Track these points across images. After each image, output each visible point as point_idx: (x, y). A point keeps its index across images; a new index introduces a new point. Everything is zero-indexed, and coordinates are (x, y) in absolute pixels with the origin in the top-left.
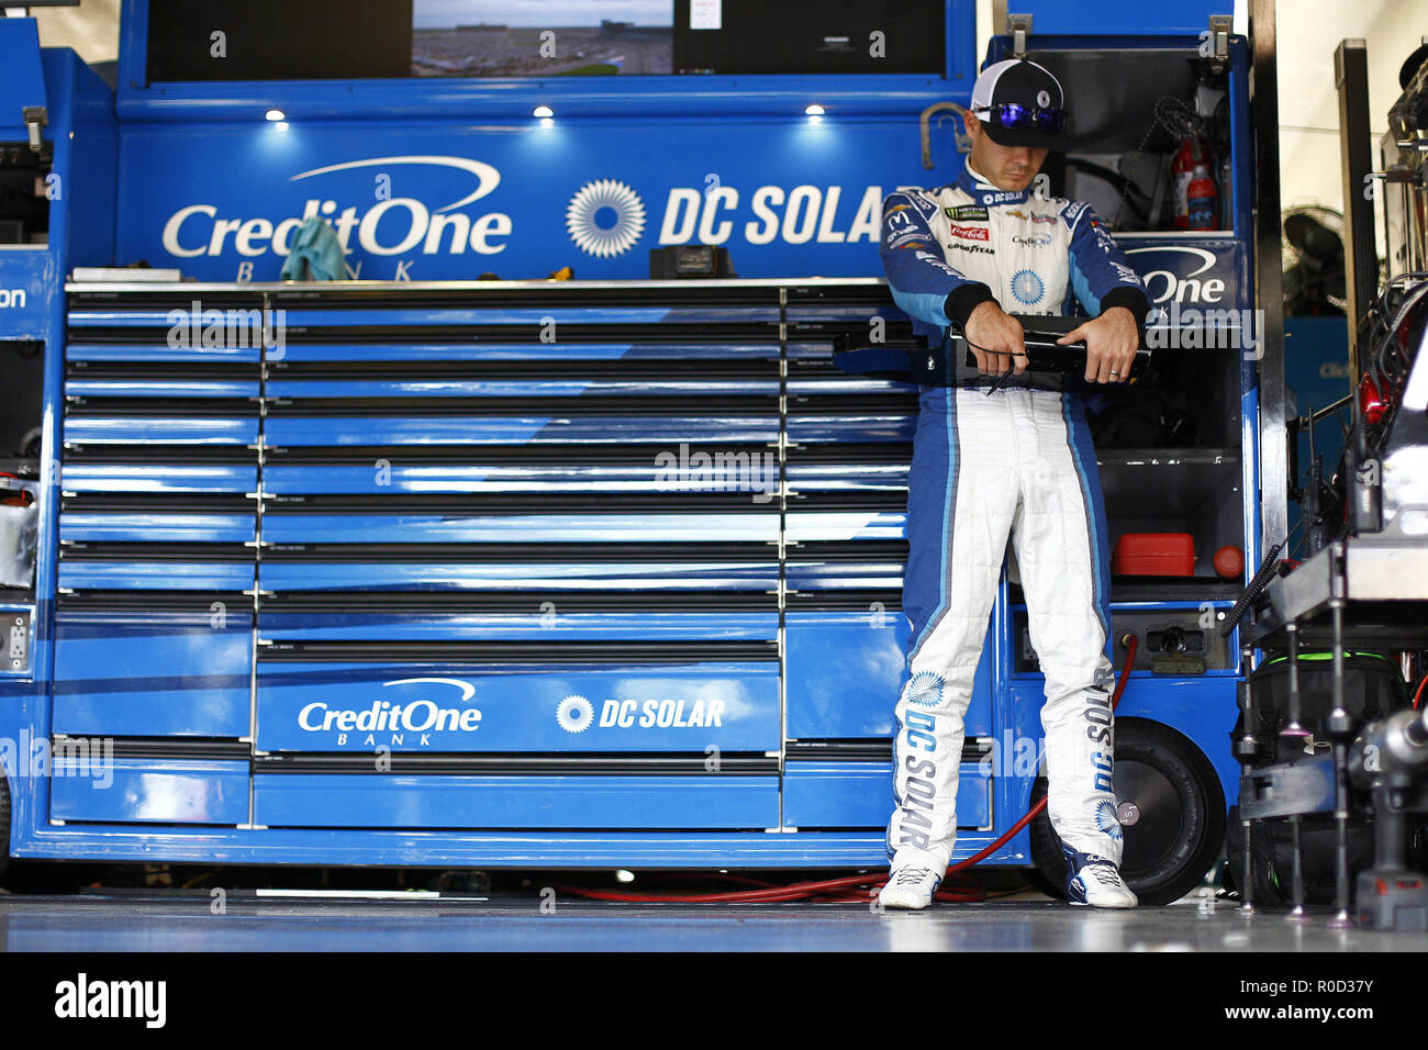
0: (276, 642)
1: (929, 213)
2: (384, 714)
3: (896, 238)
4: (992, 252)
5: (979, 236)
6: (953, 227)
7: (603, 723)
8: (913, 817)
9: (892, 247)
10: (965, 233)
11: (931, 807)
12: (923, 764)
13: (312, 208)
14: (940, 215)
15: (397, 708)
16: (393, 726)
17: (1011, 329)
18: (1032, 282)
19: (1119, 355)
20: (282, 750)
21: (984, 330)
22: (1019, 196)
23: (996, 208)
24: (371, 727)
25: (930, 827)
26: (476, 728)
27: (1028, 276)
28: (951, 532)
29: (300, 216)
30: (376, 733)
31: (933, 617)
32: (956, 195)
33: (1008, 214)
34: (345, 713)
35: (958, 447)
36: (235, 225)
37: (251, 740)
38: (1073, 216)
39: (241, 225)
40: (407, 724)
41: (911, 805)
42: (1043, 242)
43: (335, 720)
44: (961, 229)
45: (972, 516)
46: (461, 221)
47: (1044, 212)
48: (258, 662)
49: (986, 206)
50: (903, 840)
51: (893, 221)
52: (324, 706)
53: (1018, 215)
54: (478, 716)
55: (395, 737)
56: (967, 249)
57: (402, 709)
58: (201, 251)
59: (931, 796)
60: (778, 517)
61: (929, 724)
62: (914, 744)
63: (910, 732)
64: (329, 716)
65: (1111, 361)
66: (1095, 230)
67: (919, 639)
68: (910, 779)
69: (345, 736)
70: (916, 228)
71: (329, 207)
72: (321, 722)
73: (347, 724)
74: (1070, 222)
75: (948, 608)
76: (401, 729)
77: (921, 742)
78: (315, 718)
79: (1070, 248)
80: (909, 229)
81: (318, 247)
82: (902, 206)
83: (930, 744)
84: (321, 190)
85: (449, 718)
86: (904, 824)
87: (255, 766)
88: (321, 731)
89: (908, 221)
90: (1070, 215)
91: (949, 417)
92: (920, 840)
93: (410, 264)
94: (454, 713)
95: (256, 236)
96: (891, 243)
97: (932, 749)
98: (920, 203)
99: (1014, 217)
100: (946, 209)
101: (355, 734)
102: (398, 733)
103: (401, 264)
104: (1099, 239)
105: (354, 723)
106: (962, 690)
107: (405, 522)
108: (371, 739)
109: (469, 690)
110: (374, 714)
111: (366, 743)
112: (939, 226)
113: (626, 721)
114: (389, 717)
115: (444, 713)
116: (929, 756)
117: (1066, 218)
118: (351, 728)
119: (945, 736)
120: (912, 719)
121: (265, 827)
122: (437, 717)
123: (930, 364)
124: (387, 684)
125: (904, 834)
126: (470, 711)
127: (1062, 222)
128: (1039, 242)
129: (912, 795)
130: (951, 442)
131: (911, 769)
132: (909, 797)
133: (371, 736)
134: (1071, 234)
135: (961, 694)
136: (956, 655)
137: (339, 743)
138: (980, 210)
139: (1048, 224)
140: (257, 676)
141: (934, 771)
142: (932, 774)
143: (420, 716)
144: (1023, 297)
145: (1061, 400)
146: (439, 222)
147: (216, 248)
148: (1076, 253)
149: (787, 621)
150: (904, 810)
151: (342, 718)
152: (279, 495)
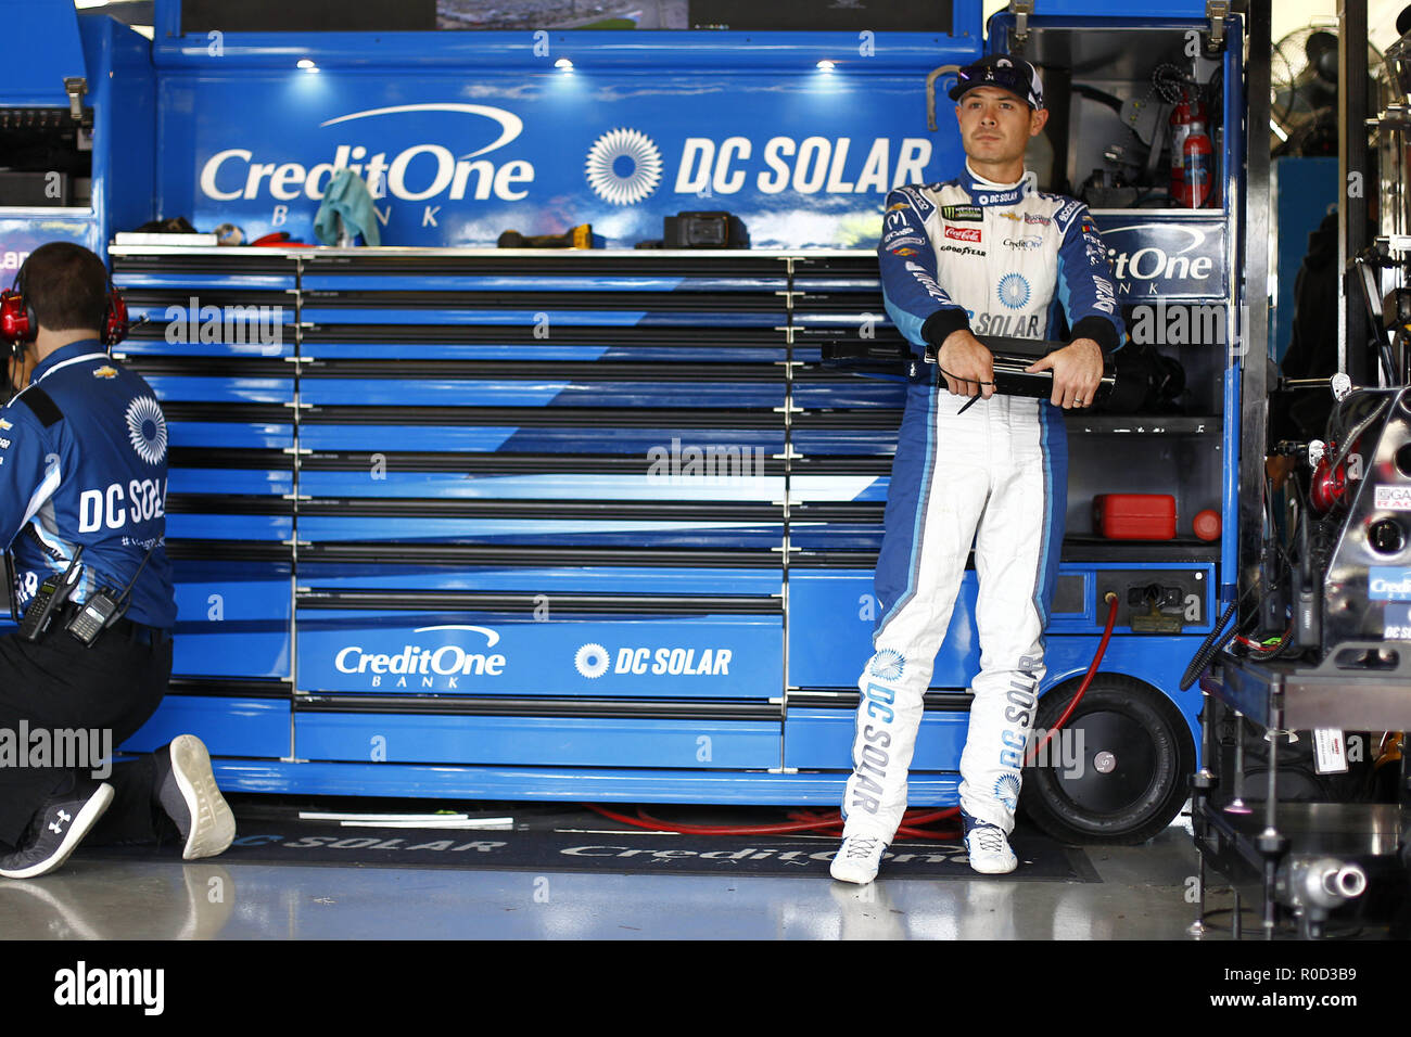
0: (315, 590)
1: (926, 214)
2: (415, 658)
3: (893, 239)
4: (983, 254)
5: (972, 237)
6: (947, 228)
7: (619, 670)
8: (866, 783)
9: (887, 249)
10: (958, 234)
11: (884, 775)
12: (879, 734)
13: (343, 153)
14: (937, 216)
15: (427, 653)
16: (423, 670)
17: (980, 359)
18: (1019, 286)
19: (1082, 386)
20: (320, 690)
21: (955, 358)
22: (1014, 196)
23: (991, 208)
24: (403, 670)
25: (881, 793)
26: (500, 672)
27: (1016, 279)
28: (923, 525)
29: (332, 161)
30: (407, 676)
31: (899, 601)
32: (955, 192)
33: (1001, 215)
34: (379, 657)
35: (935, 444)
36: (269, 169)
37: (291, 679)
38: (1066, 220)
39: (275, 169)
40: (436, 667)
41: (865, 772)
42: (1034, 244)
43: (369, 663)
44: (956, 230)
45: (944, 511)
46: (485, 168)
47: (1038, 213)
48: (297, 608)
49: (981, 207)
50: (855, 803)
51: (892, 219)
52: (359, 650)
53: (1012, 217)
54: (502, 661)
55: (425, 679)
56: (958, 250)
57: (431, 654)
58: (237, 195)
59: (884, 764)
60: (784, 479)
61: (889, 697)
62: (873, 715)
63: (871, 703)
64: (364, 659)
65: (1075, 390)
66: (1085, 237)
67: (885, 619)
68: (867, 747)
69: (379, 678)
70: (912, 230)
71: (360, 153)
72: (357, 665)
73: (381, 667)
74: (1062, 225)
75: (913, 594)
76: (431, 673)
77: (880, 714)
78: (352, 660)
79: (1060, 252)
80: (905, 231)
81: (349, 202)
82: (901, 205)
83: (888, 716)
84: (351, 135)
85: (475, 663)
86: (858, 789)
87: (295, 705)
88: (357, 672)
89: (905, 223)
90: (1063, 218)
91: (930, 416)
92: (871, 805)
93: (437, 209)
94: (480, 658)
95: (290, 180)
96: (888, 243)
97: (890, 720)
98: (918, 202)
99: (1007, 219)
100: (943, 208)
101: (388, 677)
102: (428, 676)
103: (428, 209)
104: (1088, 246)
105: (387, 667)
106: (922, 668)
107: (432, 479)
108: (403, 681)
109: (493, 636)
110: (405, 658)
111: (398, 685)
112: (934, 226)
113: (639, 667)
114: (419, 661)
115: (471, 658)
116: (885, 727)
117: (1058, 220)
118: (385, 670)
119: (903, 710)
120: (873, 692)
121: (307, 761)
122: (464, 661)
123: (912, 370)
124: (417, 630)
125: (857, 798)
126: (495, 657)
127: (1054, 225)
128: (1029, 244)
129: (868, 762)
130: (930, 439)
131: (868, 738)
132: (864, 764)
133: (403, 678)
134: (1062, 236)
135: (921, 673)
136: (918, 637)
137: (374, 685)
138: (975, 211)
139: (1041, 225)
140: (297, 622)
141: (889, 742)
142: (887, 744)
143: (449, 660)
144: (1009, 302)
145: (1039, 402)
146: (465, 168)
147: (251, 191)
148: (1065, 257)
149: (790, 577)
150: (858, 775)
151: (376, 661)
152: (315, 452)
